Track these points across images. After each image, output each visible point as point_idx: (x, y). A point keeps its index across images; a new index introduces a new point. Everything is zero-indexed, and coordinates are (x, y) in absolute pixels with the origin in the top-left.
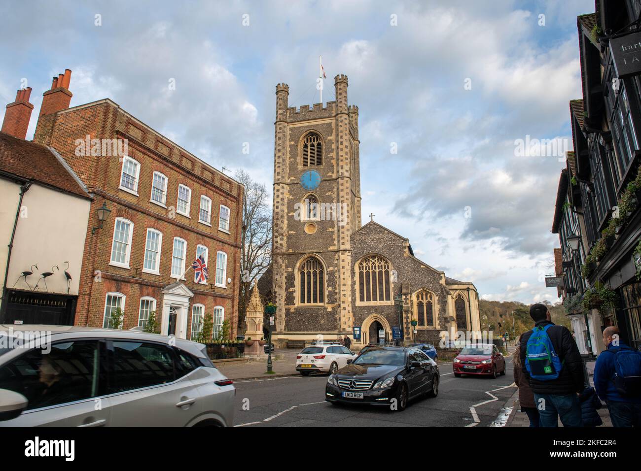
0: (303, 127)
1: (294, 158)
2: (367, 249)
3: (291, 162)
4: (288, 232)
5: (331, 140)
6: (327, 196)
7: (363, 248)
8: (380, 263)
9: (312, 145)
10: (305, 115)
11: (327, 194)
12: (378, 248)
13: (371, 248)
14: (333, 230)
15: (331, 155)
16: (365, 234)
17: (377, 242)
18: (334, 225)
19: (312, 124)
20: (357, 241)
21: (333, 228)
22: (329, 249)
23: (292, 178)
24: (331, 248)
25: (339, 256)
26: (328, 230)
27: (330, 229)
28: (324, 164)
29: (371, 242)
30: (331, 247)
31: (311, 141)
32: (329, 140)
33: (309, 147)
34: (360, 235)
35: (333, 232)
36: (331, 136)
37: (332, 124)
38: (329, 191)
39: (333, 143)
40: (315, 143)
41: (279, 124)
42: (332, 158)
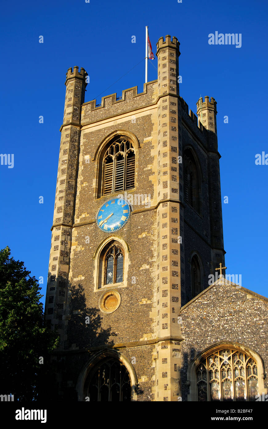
0: (105, 129)
1: (88, 182)
2: (211, 336)
3: (83, 189)
4: (71, 313)
5: (150, 143)
6: (139, 239)
7: (204, 335)
8: (238, 363)
9: (120, 158)
10: (108, 110)
11: (140, 237)
12: (233, 332)
13: (220, 332)
14: (149, 302)
15: (149, 167)
16: (208, 305)
17: (232, 319)
18: (152, 291)
19: (119, 122)
20: (192, 319)
21: (149, 299)
22: (141, 340)
23: (83, 216)
24: (145, 338)
25: (158, 352)
26: (140, 303)
27: (144, 301)
28: (136, 184)
29: (219, 320)
30: (145, 335)
31: (117, 151)
32: (146, 144)
33: (115, 162)
34: (198, 307)
35: (149, 307)
36: (149, 136)
37: (152, 116)
38: (143, 230)
39: (153, 147)
40: (124, 154)
41: (66, 130)
42: (151, 173)
